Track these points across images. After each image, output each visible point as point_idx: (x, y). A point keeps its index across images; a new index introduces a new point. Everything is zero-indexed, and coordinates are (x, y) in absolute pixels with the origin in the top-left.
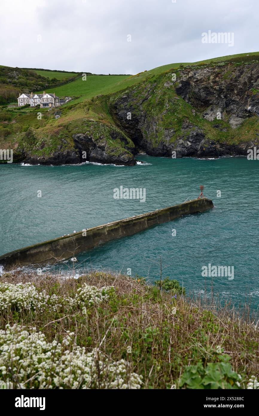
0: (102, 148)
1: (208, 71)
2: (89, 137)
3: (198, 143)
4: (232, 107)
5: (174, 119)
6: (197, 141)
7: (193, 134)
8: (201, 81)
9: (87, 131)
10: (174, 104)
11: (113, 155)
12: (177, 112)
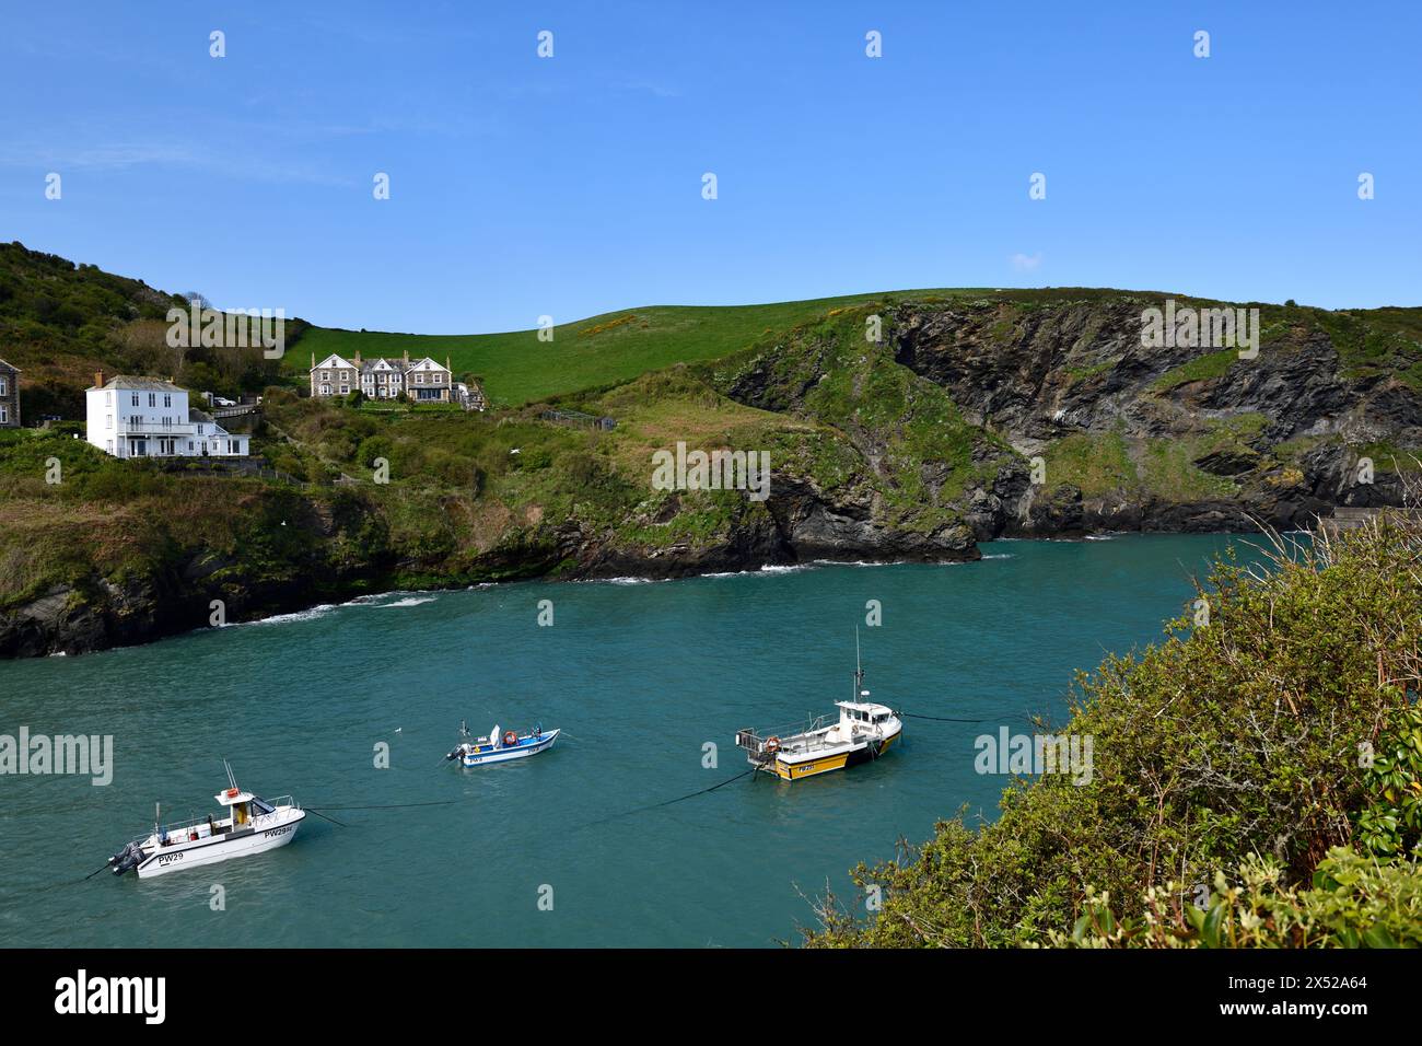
0: (858, 513)
1: (952, 318)
2: (798, 481)
3: (1016, 500)
4: (1011, 410)
5: (940, 436)
6: (1013, 493)
7: (1004, 474)
8: (936, 341)
9: (788, 462)
10: (926, 395)
11: (911, 532)
12: (944, 417)
